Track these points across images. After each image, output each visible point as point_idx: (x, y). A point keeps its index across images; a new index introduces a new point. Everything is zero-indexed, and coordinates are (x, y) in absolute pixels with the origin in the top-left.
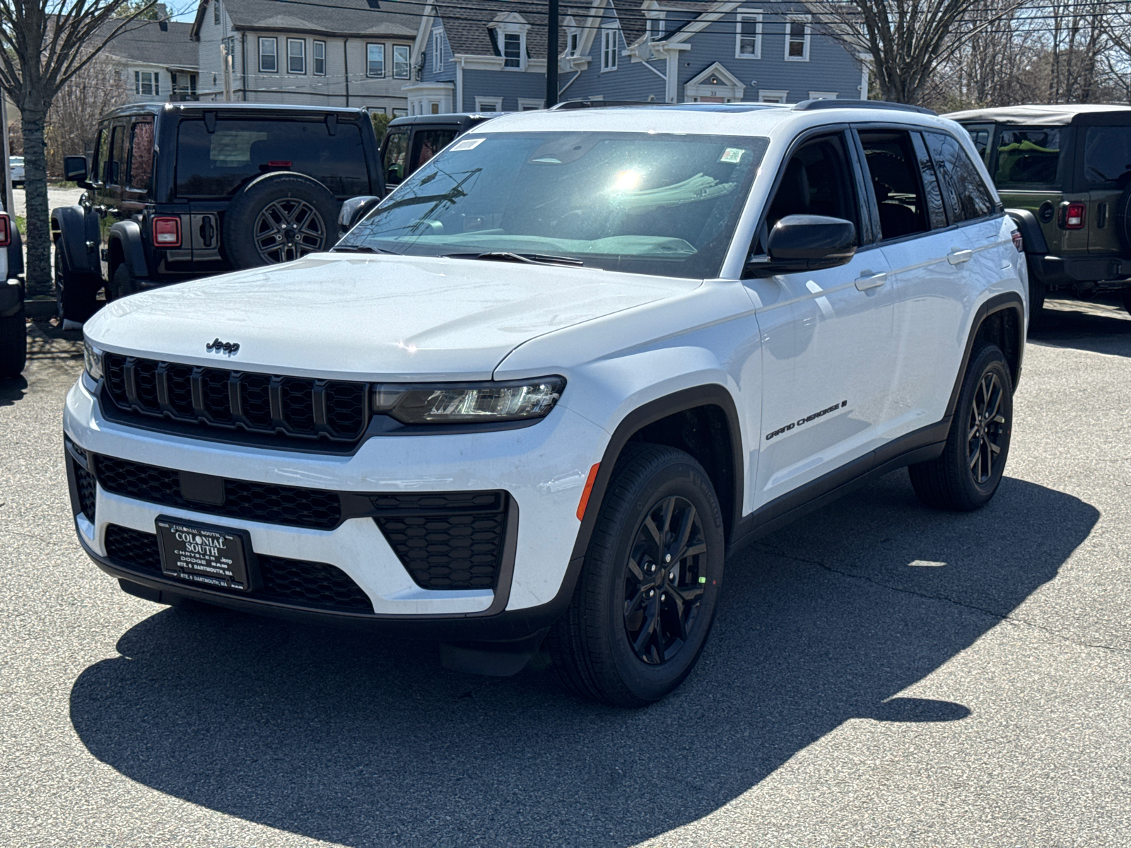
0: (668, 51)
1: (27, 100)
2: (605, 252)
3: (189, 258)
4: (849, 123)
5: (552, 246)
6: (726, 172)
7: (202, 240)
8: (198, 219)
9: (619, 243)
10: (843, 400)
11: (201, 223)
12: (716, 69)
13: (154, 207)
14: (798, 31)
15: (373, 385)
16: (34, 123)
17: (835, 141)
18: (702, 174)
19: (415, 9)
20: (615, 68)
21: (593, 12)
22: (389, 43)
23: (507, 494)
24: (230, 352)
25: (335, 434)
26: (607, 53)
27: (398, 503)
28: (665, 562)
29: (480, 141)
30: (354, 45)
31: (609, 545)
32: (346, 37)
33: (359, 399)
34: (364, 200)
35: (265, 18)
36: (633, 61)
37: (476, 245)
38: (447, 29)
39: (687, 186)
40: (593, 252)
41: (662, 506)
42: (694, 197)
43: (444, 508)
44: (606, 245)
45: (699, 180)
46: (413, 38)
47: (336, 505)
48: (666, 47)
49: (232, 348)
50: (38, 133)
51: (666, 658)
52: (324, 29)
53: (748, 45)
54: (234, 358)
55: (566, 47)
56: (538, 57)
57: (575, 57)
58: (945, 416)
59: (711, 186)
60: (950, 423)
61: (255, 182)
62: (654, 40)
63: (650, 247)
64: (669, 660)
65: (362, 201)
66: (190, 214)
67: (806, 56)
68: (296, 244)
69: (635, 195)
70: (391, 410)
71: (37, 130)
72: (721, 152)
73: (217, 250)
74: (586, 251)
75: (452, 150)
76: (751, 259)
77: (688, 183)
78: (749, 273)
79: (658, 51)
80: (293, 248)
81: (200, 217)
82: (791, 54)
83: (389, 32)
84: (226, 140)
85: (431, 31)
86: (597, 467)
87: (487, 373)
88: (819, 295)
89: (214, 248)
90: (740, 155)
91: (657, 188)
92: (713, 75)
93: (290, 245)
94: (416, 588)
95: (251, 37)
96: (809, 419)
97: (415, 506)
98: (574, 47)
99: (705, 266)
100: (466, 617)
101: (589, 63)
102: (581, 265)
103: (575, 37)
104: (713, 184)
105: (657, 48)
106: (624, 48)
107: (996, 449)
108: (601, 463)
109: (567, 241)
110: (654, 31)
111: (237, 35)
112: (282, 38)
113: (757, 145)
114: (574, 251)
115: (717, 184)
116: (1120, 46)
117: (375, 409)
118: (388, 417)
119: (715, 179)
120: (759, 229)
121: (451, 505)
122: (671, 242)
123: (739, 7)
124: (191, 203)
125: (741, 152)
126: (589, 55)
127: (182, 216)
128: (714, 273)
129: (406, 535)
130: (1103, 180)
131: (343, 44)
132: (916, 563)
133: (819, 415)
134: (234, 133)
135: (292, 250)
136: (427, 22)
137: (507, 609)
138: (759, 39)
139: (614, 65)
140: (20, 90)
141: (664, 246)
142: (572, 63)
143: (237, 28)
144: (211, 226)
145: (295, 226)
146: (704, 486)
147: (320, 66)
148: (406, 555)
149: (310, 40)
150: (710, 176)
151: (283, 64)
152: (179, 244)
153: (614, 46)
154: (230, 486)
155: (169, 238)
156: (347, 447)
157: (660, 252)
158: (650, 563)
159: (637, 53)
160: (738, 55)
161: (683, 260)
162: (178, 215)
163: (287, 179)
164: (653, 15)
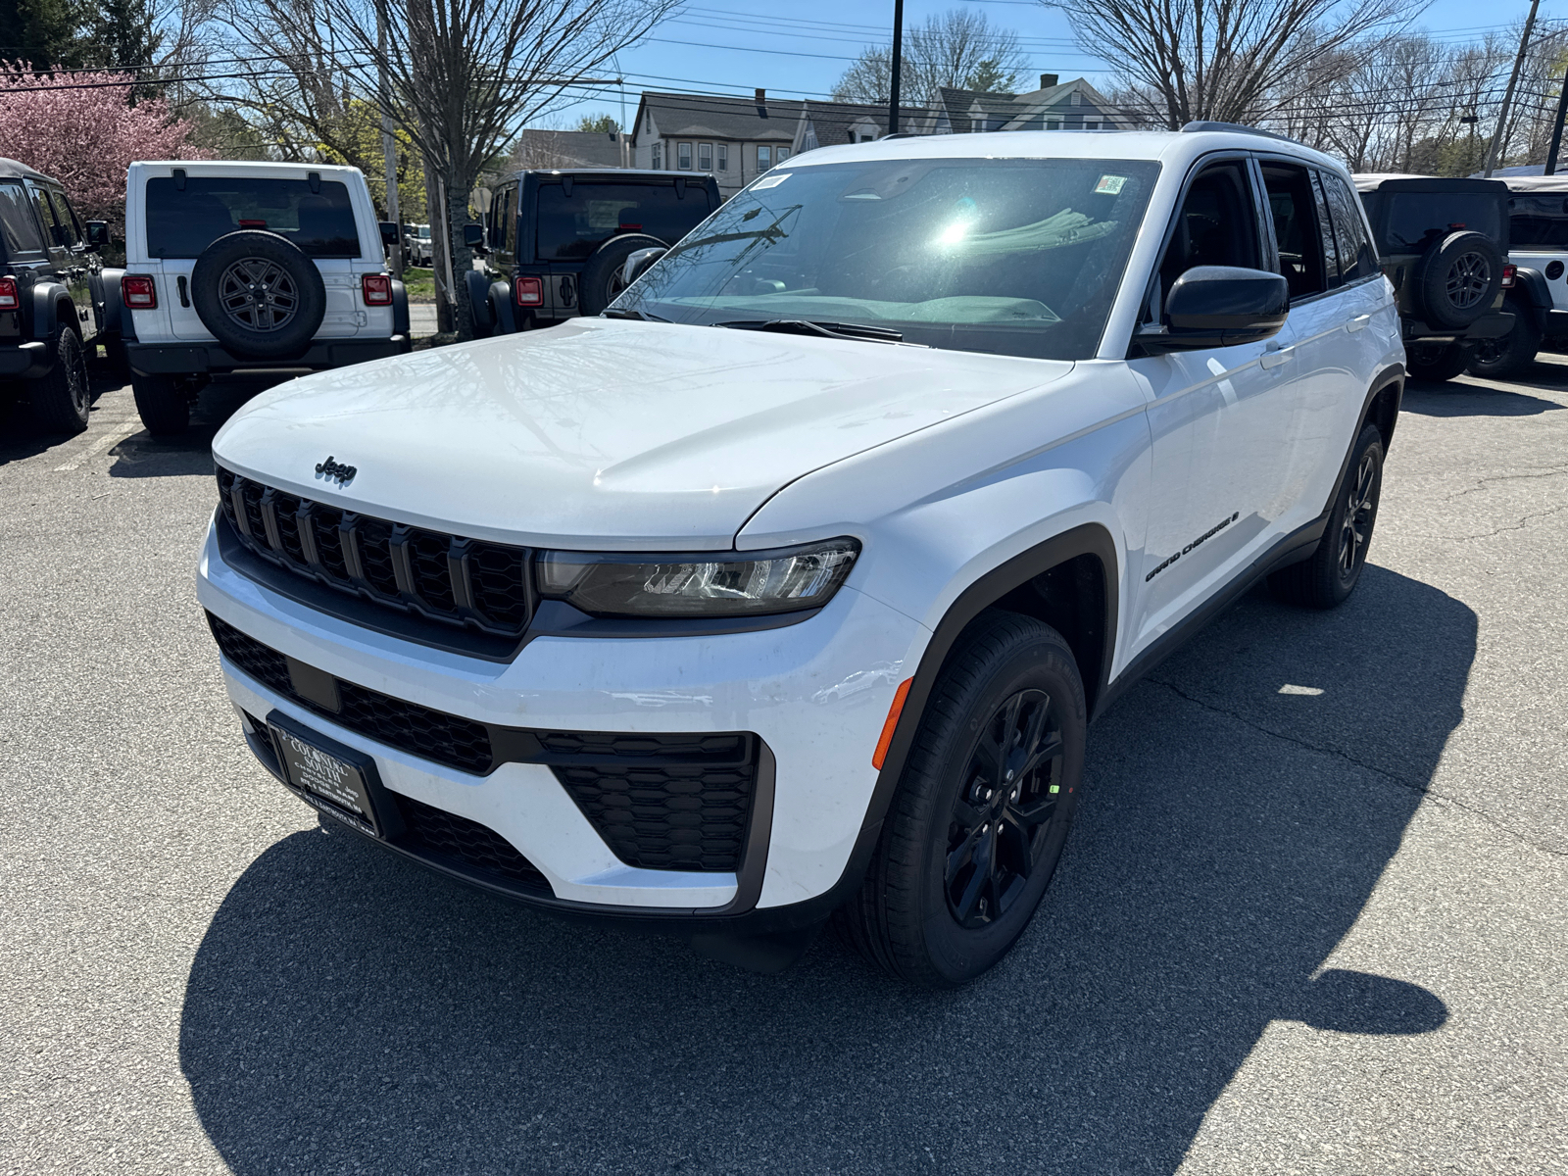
1: (453, 179)
2: (934, 320)
3: (551, 316)
4: (1251, 151)
5: (863, 310)
6: (1102, 207)
7: (562, 300)
8: (557, 279)
9: (952, 307)
10: (1234, 512)
11: (561, 284)
13: (518, 269)
15: (538, 553)
16: (460, 199)
17: (1234, 171)
18: (1069, 210)
19: (793, 114)
21: (931, 114)
22: (774, 146)
23: (757, 739)
24: (342, 481)
25: (490, 623)
27: (580, 744)
28: (1004, 780)
29: (785, 177)
30: (749, 148)
31: (924, 792)
32: (742, 141)
33: (518, 574)
34: (649, 251)
35: (683, 128)
37: (764, 309)
38: (817, 133)
39: (1048, 227)
40: (916, 319)
41: (1006, 708)
42: (1059, 241)
43: (656, 754)
44: (937, 310)
45: (1065, 219)
46: (791, 141)
47: (484, 740)
49: (345, 474)
50: (463, 208)
51: (1002, 911)
52: (726, 136)
54: (346, 490)
58: (1324, 511)
59: (1083, 226)
60: (1327, 519)
61: (607, 244)
63: (996, 311)
64: (1005, 911)
65: (649, 253)
66: (551, 275)
69: (977, 239)
70: (571, 592)
71: (462, 206)
72: (1095, 181)
73: (577, 309)
74: (906, 319)
75: (754, 189)
76: (1141, 329)
77: (1050, 222)
78: (1138, 349)
81: (560, 277)
83: (775, 137)
84: (602, 209)
85: (805, 135)
86: (909, 683)
87: (724, 537)
88: (1222, 378)
89: (574, 307)
90: (1121, 184)
91: (1008, 229)
94: (620, 865)
95: (672, 143)
96: (1196, 544)
97: (609, 750)
99: (1076, 343)
100: (694, 915)
102: (899, 339)
104: (1086, 223)
107: (1360, 538)
108: (914, 677)
109: (882, 303)
111: (663, 142)
112: (695, 143)
113: (1145, 172)
114: (891, 318)
115: (1090, 224)
116: (1339, 147)
117: (543, 590)
118: (563, 603)
119: (1088, 217)
120: (1149, 291)
121: (663, 751)
122: (1022, 304)
123: (1046, 110)
124: (552, 265)
125: (1122, 180)
127: (544, 277)
128: (1088, 351)
129: (599, 788)
130: (1403, 245)
131: (739, 147)
132: (1288, 689)
133: (1206, 536)
134: (609, 202)
136: (804, 124)
137: (757, 907)
140: (448, 171)
141: (1015, 311)
143: (663, 136)
144: (570, 286)
146: (1067, 669)
147: (723, 165)
148: (601, 817)
149: (716, 144)
150: (1080, 213)
151: (696, 163)
152: (541, 304)
154: (345, 688)
155: (533, 297)
156: (501, 647)
157: (1011, 319)
158: (985, 787)
161: (1043, 332)
162: (540, 276)
163: (636, 241)
164: (979, 116)
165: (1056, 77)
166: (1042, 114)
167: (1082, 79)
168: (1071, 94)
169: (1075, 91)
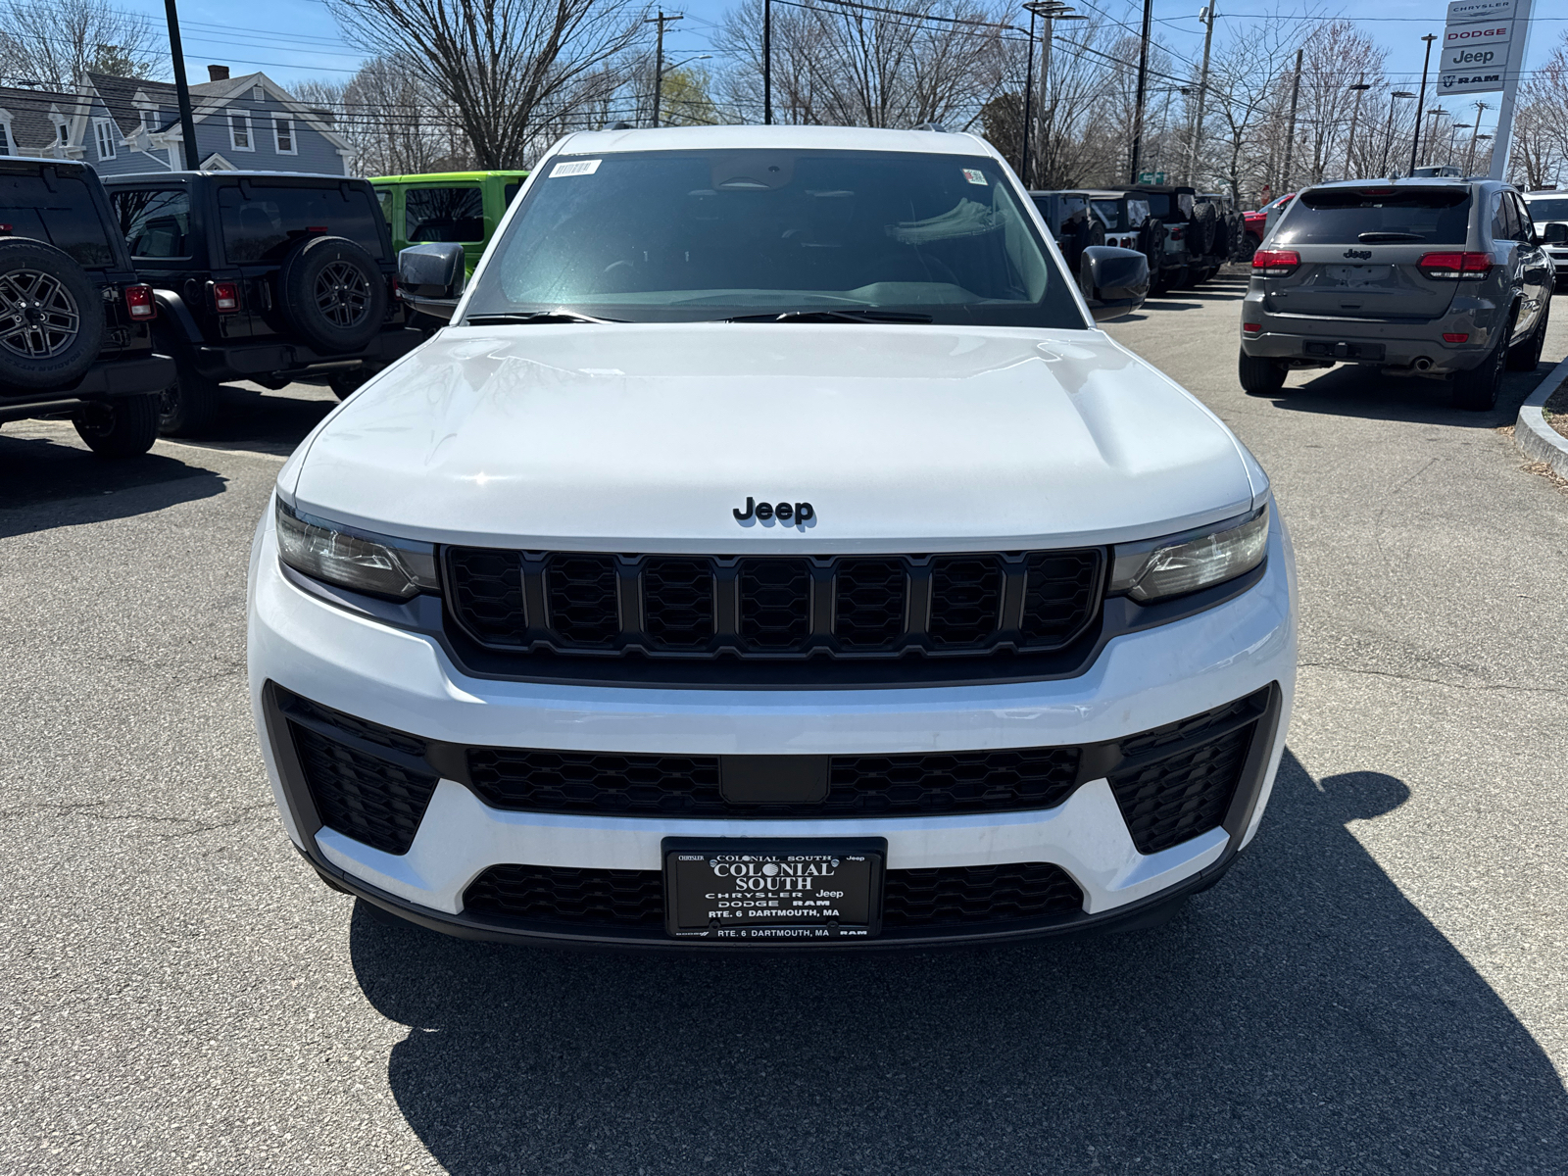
0: (168, 141)
12: (216, 159)
14: (283, 127)
20: (114, 157)
21: (81, 100)
24: (798, 522)
26: (102, 143)
36: (132, 151)
48: (166, 139)
49: (803, 514)
53: (242, 140)
54: (810, 533)
55: (56, 137)
56: (27, 146)
57: (68, 146)
62: (150, 132)
67: (294, 151)
68: (41, 325)
79: (159, 141)
80: (39, 330)
82: (280, 148)
92: (214, 164)
93: (35, 327)
98: (65, 137)
101: (84, 152)
103: (63, 128)
105: (156, 139)
106: (121, 139)
110: (149, 120)
121: (1212, 722)
123: (228, 104)
126: (83, 144)
135: (38, 333)
136: (80, 120)
138: (250, 132)
139: (112, 154)
142: (66, 152)
145: (37, 304)
153: (109, 137)
159: (136, 143)
160: (234, 147)
165: (226, 70)
166: (224, 108)
167: (260, 73)
168: (251, 89)
169: (256, 86)
